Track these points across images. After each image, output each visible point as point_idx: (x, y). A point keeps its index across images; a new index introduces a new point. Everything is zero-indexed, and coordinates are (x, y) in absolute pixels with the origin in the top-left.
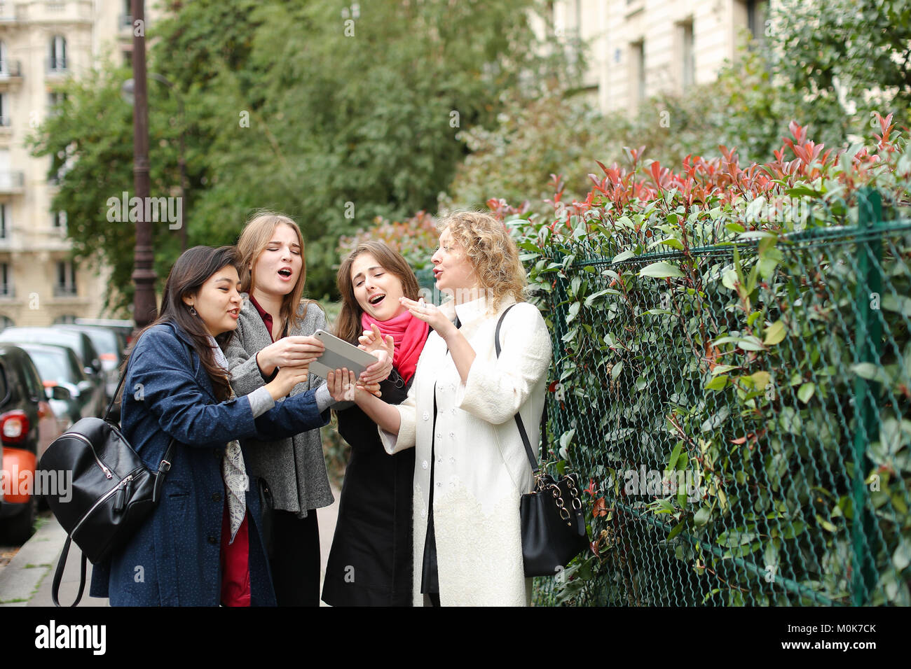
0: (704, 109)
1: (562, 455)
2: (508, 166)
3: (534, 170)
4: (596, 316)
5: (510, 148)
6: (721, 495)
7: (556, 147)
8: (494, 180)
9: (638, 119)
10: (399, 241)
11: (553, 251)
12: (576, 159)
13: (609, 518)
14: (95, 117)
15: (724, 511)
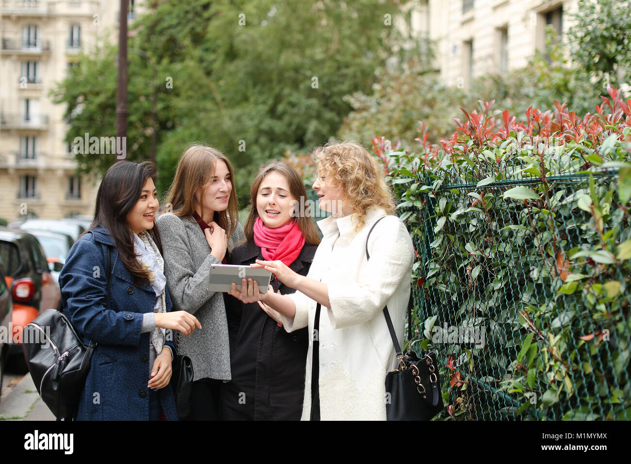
0: (520, 84)
1: (426, 336)
2: (379, 120)
3: (397, 123)
4: (458, 229)
5: (381, 108)
6: (567, 381)
7: (412, 108)
8: (369, 129)
9: (470, 91)
10: (303, 168)
11: (424, 176)
12: (427, 117)
13: (464, 388)
14: (97, 78)
15: (569, 395)
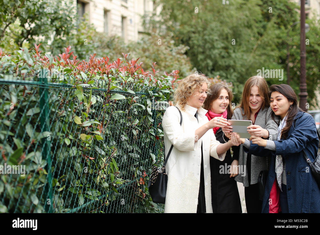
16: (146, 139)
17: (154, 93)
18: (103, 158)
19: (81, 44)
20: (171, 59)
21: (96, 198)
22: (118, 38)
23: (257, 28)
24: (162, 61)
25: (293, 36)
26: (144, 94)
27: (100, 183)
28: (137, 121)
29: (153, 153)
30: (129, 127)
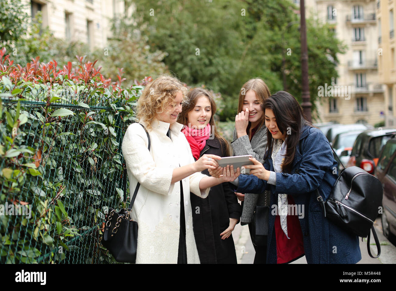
16: (109, 170)
17: (118, 106)
18: (44, 202)
19: (33, 51)
20: (147, 68)
21: (33, 261)
22: (82, 44)
23: (247, 30)
24: (135, 70)
25: (288, 38)
26: (104, 109)
27: (40, 237)
28: (95, 146)
29: (120, 187)
30: (83, 154)
